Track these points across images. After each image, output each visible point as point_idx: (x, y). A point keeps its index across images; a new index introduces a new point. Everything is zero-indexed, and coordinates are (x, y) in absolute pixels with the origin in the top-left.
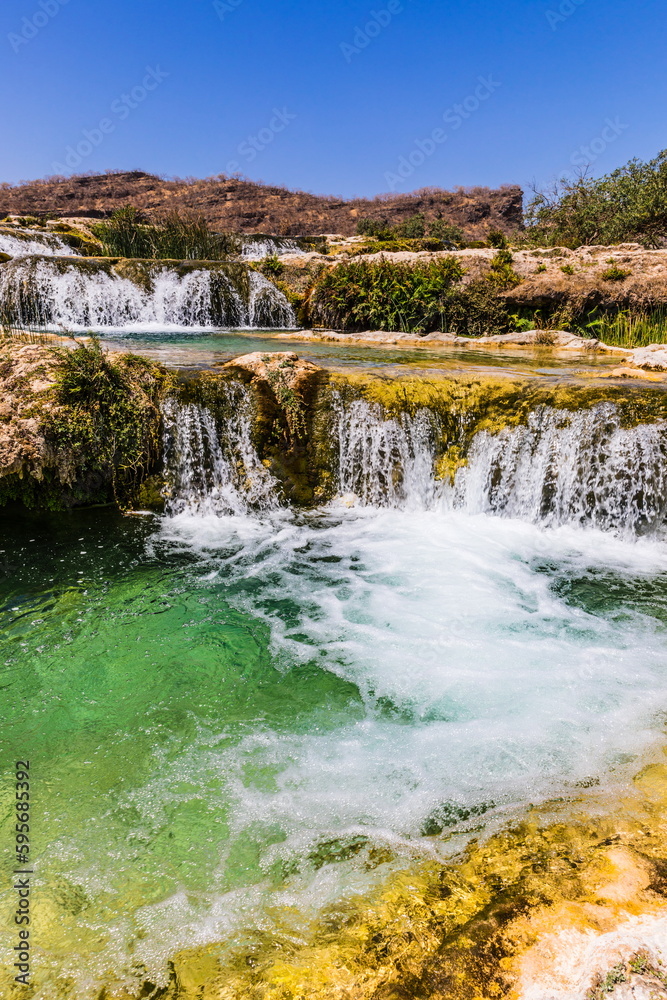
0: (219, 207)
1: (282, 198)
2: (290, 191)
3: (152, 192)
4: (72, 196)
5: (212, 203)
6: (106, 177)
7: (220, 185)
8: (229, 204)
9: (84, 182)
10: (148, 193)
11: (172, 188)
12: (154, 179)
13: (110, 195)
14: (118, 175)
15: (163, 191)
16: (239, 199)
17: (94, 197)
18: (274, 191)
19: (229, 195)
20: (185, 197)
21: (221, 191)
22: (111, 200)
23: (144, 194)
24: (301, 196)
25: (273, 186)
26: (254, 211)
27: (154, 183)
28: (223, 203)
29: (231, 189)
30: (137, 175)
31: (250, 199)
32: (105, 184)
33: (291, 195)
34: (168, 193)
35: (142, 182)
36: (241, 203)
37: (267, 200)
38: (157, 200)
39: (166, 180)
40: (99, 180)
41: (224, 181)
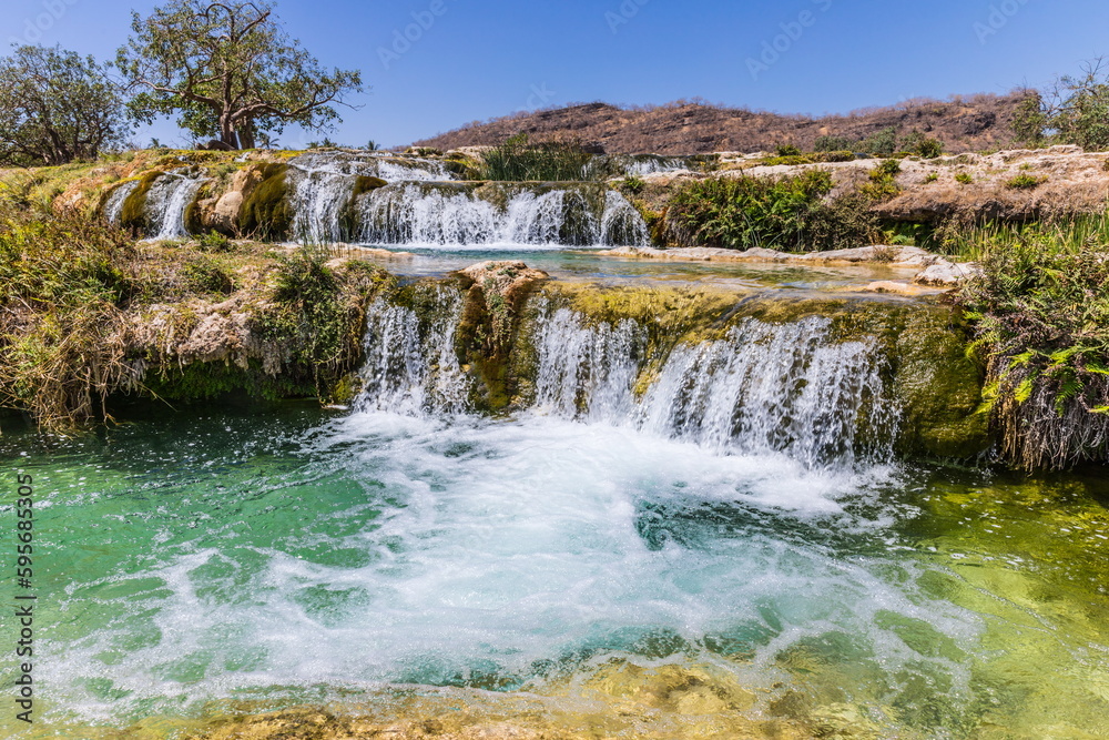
0: (675, 133)
1: (743, 120)
2: (753, 111)
3: (609, 121)
4: (534, 130)
5: (668, 129)
6: (567, 110)
7: (678, 111)
8: (685, 129)
9: (546, 116)
10: (606, 123)
11: (629, 117)
12: (613, 108)
13: (569, 127)
14: (579, 107)
15: (620, 120)
16: (697, 123)
17: (555, 129)
18: (735, 113)
19: (687, 120)
20: (641, 124)
21: (677, 117)
22: (570, 132)
23: (601, 124)
24: (765, 116)
25: (734, 108)
26: (712, 134)
27: (612, 112)
28: (680, 128)
29: (690, 114)
30: (597, 106)
31: (708, 122)
32: (566, 116)
33: (753, 116)
34: (626, 121)
35: (601, 113)
36: (699, 127)
37: (727, 123)
38: (614, 129)
39: (624, 109)
40: (560, 113)
41: (683, 106)
